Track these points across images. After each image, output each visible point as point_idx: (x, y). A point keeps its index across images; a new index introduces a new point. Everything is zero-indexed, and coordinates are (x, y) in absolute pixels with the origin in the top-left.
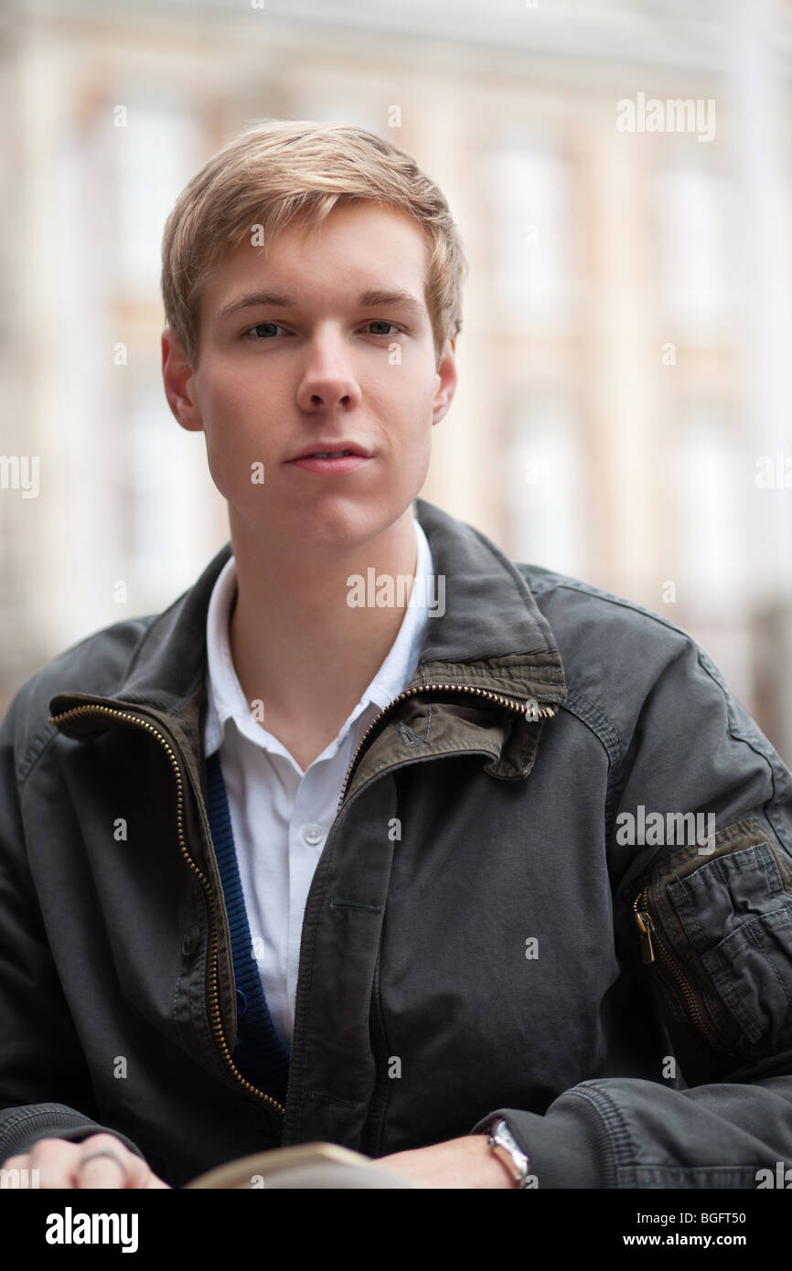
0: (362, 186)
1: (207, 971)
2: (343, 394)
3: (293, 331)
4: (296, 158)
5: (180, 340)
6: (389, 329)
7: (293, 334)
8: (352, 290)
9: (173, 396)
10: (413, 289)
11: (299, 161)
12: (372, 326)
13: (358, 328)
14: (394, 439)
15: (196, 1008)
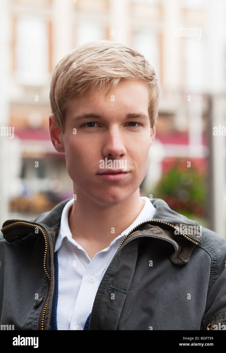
0: (128, 74)
1: (42, 311)
2: (121, 154)
3: (101, 125)
4: (103, 62)
5: (57, 120)
6: (136, 125)
7: (101, 127)
8: (123, 113)
9: (54, 139)
10: (145, 112)
11: (104, 63)
12: (129, 124)
13: (125, 124)
14: (136, 165)
15: (34, 323)
